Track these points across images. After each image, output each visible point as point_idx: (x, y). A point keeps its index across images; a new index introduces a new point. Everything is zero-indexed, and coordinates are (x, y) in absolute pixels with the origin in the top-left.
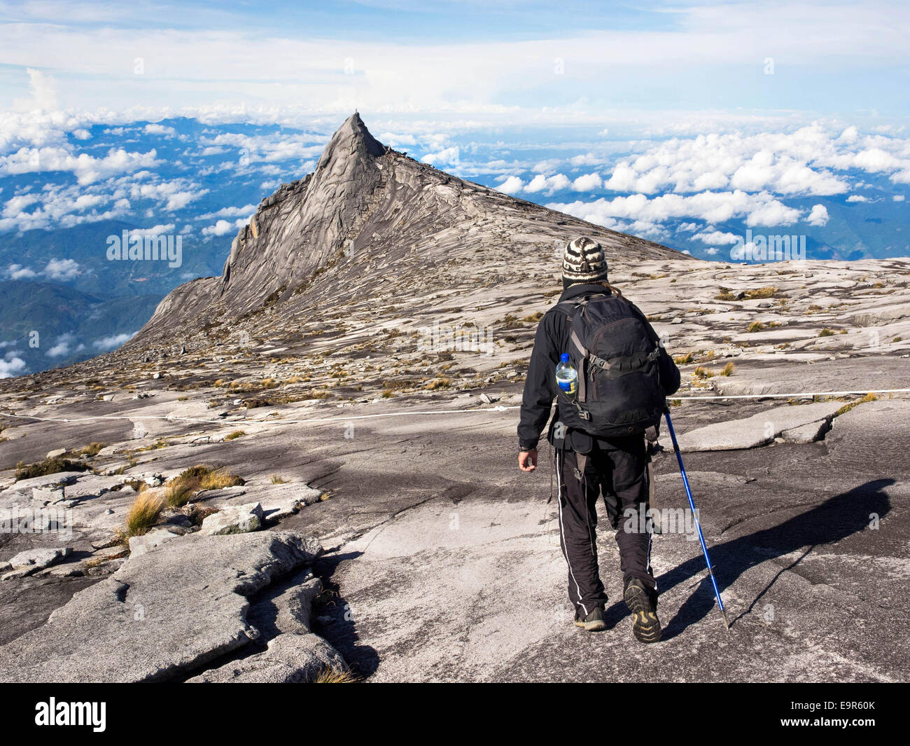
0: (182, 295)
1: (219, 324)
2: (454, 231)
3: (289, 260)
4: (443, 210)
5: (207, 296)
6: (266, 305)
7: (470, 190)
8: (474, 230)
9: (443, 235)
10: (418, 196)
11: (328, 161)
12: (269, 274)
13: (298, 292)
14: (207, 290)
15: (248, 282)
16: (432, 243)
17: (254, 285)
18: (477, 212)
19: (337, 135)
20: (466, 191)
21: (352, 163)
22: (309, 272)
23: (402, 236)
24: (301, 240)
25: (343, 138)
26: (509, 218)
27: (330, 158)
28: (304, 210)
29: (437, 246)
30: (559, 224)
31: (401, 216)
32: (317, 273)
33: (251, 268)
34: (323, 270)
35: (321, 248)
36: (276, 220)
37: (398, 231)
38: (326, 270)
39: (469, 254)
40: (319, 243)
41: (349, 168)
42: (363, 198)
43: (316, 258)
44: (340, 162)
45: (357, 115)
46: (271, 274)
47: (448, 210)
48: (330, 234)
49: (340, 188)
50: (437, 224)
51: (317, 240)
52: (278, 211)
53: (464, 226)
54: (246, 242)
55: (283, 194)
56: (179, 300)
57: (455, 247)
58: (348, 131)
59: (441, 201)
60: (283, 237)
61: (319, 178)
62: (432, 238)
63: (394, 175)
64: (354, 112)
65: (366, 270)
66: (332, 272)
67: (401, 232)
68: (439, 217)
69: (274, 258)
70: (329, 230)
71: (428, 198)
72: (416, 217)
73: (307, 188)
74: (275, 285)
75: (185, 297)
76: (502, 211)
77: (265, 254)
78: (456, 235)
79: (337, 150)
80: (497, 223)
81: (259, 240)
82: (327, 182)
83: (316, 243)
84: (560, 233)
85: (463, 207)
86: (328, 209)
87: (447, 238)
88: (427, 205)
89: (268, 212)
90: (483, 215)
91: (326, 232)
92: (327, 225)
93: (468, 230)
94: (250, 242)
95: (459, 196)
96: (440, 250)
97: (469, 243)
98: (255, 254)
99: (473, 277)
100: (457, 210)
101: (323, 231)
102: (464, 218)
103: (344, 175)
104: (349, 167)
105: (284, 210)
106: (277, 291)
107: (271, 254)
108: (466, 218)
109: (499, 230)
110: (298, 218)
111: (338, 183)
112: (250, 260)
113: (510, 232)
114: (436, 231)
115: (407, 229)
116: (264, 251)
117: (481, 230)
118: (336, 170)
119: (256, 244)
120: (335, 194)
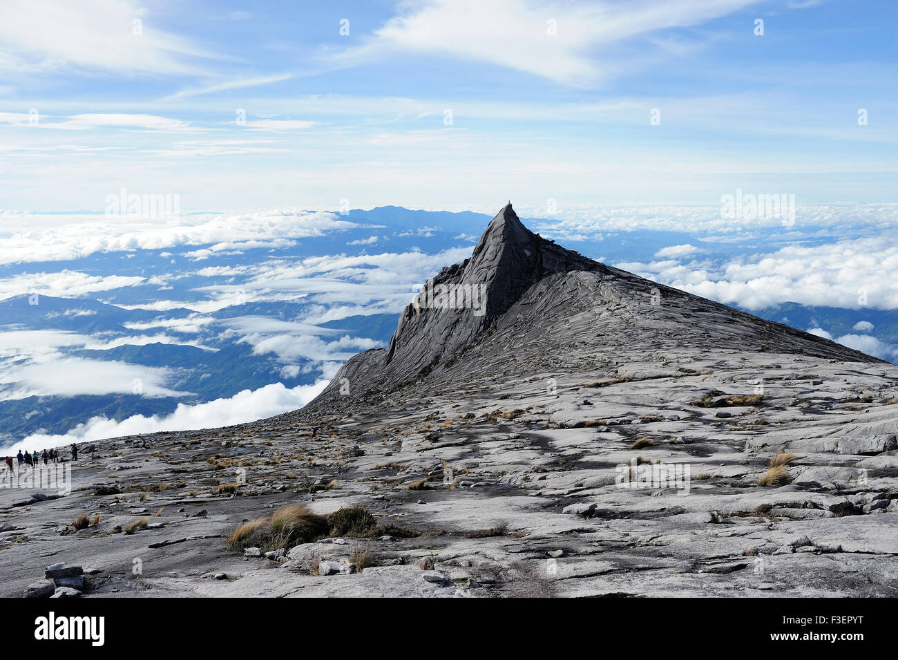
0: (356, 363)
1: (379, 392)
2: (588, 315)
3: (443, 336)
4: (583, 295)
5: (376, 365)
6: (419, 377)
7: (612, 276)
8: (606, 314)
9: (579, 317)
10: (562, 281)
11: (482, 247)
12: (426, 348)
13: (447, 366)
14: (377, 360)
15: (408, 355)
16: (566, 326)
17: (412, 357)
18: (613, 297)
19: (491, 225)
20: (607, 277)
21: (502, 251)
22: (458, 348)
23: (542, 318)
24: (455, 319)
25: (495, 227)
26: (642, 304)
27: (484, 244)
29: (569, 329)
30: (694, 311)
31: (544, 299)
32: (465, 350)
33: (411, 343)
34: (471, 347)
35: (471, 326)
37: (540, 313)
38: (474, 347)
39: (590, 338)
40: (469, 322)
41: (500, 254)
42: (511, 282)
43: (466, 336)
44: (491, 249)
45: (510, 206)
46: (427, 349)
47: (587, 295)
49: (490, 273)
50: (575, 307)
51: (468, 319)
53: (597, 310)
54: (410, 319)
55: (444, 277)
56: (353, 368)
57: (583, 331)
58: (501, 220)
59: (582, 286)
60: (440, 316)
61: (473, 262)
62: (568, 320)
63: (541, 261)
64: (507, 204)
65: (504, 349)
66: (478, 348)
67: (543, 314)
68: (577, 301)
69: (431, 334)
71: (570, 283)
72: (557, 301)
73: (463, 271)
74: (429, 358)
75: (359, 366)
76: (639, 297)
77: (424, 330)
78: (589, 318)
79: (490, 237)
80: (628, 308)
81: (421, 317)
82: (480, 266)
83: (466, 322)
84: (691, 320)
85: (601, 293)
87: (580, 321)
88: (569, 289)
90: (618, 301)
93: (600, 314)
94: (413, 319)
95: (599, 282)
96: (570, 333)
97: (597, 327)
98: (417, 329)
99: (573, 362)
100: (595, 295)
102: (599, 302)
103: (495, 260)
106: (430, 365)
107: (429, 331)
108: (602, 303)
109: (627, 315)
111: (489, 268)
112: (412, 335)
113: (638, 317)
114: (573, 314)
115: (548, 311)
116: (424, 327)
117: (611, 316)
118: (488, 255)
119: (417, 321)
120: (486, 278)
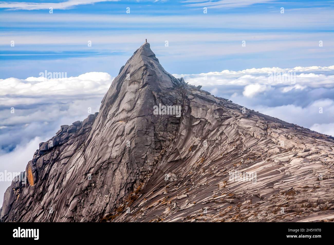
3: (71, 208)
4: (250, 144)
10: (218, 131)
11: (115, 96)
18: (291, 143)
19: (125, 69)
21: (142, 97)
23: (203, 174)
24: (86, 185)
25: (132, 70)
27: (118, 92)
28: (88, 151)
31: (199, 154)
35: (108, 191)
36: (56, 164)
37: (197, 169)
40: (105, 187)
43: (102, 204)
44: (129, 97)
47: (256, 144)
48: (118, 176)
49: (128, 126)
50: (245, 159)
51: (103, 183)
52: (58, 155)
54: (21, 192)
55: (64, 137)
60: (64, 183)
64: (144, 43)
67: (201, 170)
68: (246, 152)
70: (118, 171)
71: (229, 133)
72: (218, 154)
77: (42, 203)
79: (125, 83)
81: (36, 189)
82: (114, 119)
83: (102, 187)
85: (274, 140)
86: (116, 148)
88: (230, 140)
89: (47, 157)
91: (114, 174)
92: (115, 166)
94: (26, 191)
98: (31, 203)
100: (267, 144)
101: (110, 173)
103: (134, 111)
104: (139, 102)
105: (64, 154)
107: (49, 203)
110: (82, 159)
111: (127, 120)
112: (24, 212)
115: (208, 167)
116: (41, 199)
118: (125, 105)
119: (31, 193)
120: (124, 131)
